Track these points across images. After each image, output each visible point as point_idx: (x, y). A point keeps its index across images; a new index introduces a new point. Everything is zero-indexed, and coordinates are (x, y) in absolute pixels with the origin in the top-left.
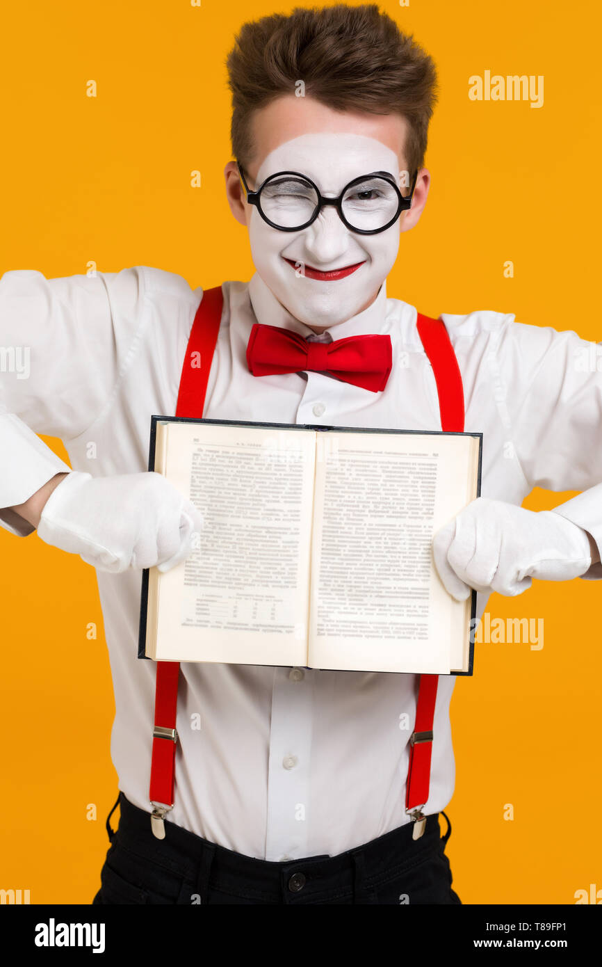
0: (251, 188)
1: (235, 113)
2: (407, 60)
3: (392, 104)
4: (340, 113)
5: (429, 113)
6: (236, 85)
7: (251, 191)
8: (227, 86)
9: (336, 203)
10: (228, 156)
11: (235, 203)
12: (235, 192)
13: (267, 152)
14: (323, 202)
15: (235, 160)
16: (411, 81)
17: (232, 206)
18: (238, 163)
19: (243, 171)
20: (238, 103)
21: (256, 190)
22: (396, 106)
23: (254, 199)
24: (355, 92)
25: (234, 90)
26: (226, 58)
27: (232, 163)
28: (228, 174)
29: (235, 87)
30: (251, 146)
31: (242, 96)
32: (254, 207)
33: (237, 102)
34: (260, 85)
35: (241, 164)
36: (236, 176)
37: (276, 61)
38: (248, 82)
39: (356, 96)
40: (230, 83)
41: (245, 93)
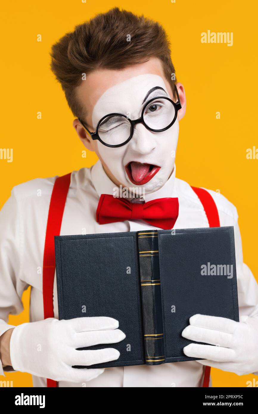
0: (91, 131)
1: (66, 93)
2: (146, 27)
3: (148, 54)
4: (122, 70)
5: (169, 52)
6: (61, 78)
7: (92, 133)
8: (57, 81)
9: (141, 120)
10: (72, 117)
11: (85, 140)
12: (82, 135)
13: (92, 108)
14: (134, 123)
15: (77, 118)
16: (153, 38)
17: (83, 142)
18: (79, 119)
19: (84, 123)
20: (66, 87)
21: (94, 131)
22: (151, 54)
23: (96, 136)
24: (125, 56)
25: (61, 82)
26: (50, 67)
27: (76, 120)
28: (76, 127)
29: (61, 80)
30: (82, 108)
31: (66, 84)
32: (98, 141)
33: (64, 87)
34: (73, 74)
35: (81, 119)
36: (80, 126)
37: (77, 58)
38: (66, 75)
39: (127, 58)
40: (57, 79)
41: (67, 81)
